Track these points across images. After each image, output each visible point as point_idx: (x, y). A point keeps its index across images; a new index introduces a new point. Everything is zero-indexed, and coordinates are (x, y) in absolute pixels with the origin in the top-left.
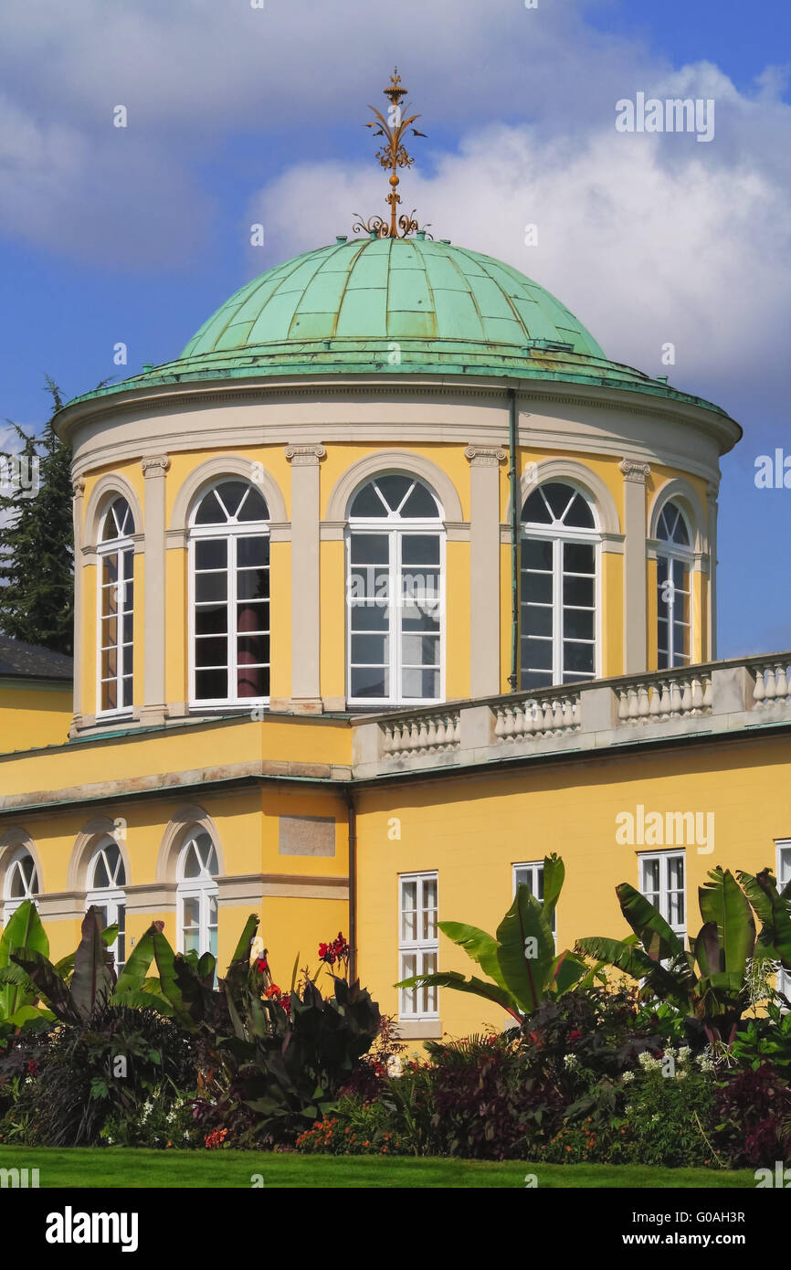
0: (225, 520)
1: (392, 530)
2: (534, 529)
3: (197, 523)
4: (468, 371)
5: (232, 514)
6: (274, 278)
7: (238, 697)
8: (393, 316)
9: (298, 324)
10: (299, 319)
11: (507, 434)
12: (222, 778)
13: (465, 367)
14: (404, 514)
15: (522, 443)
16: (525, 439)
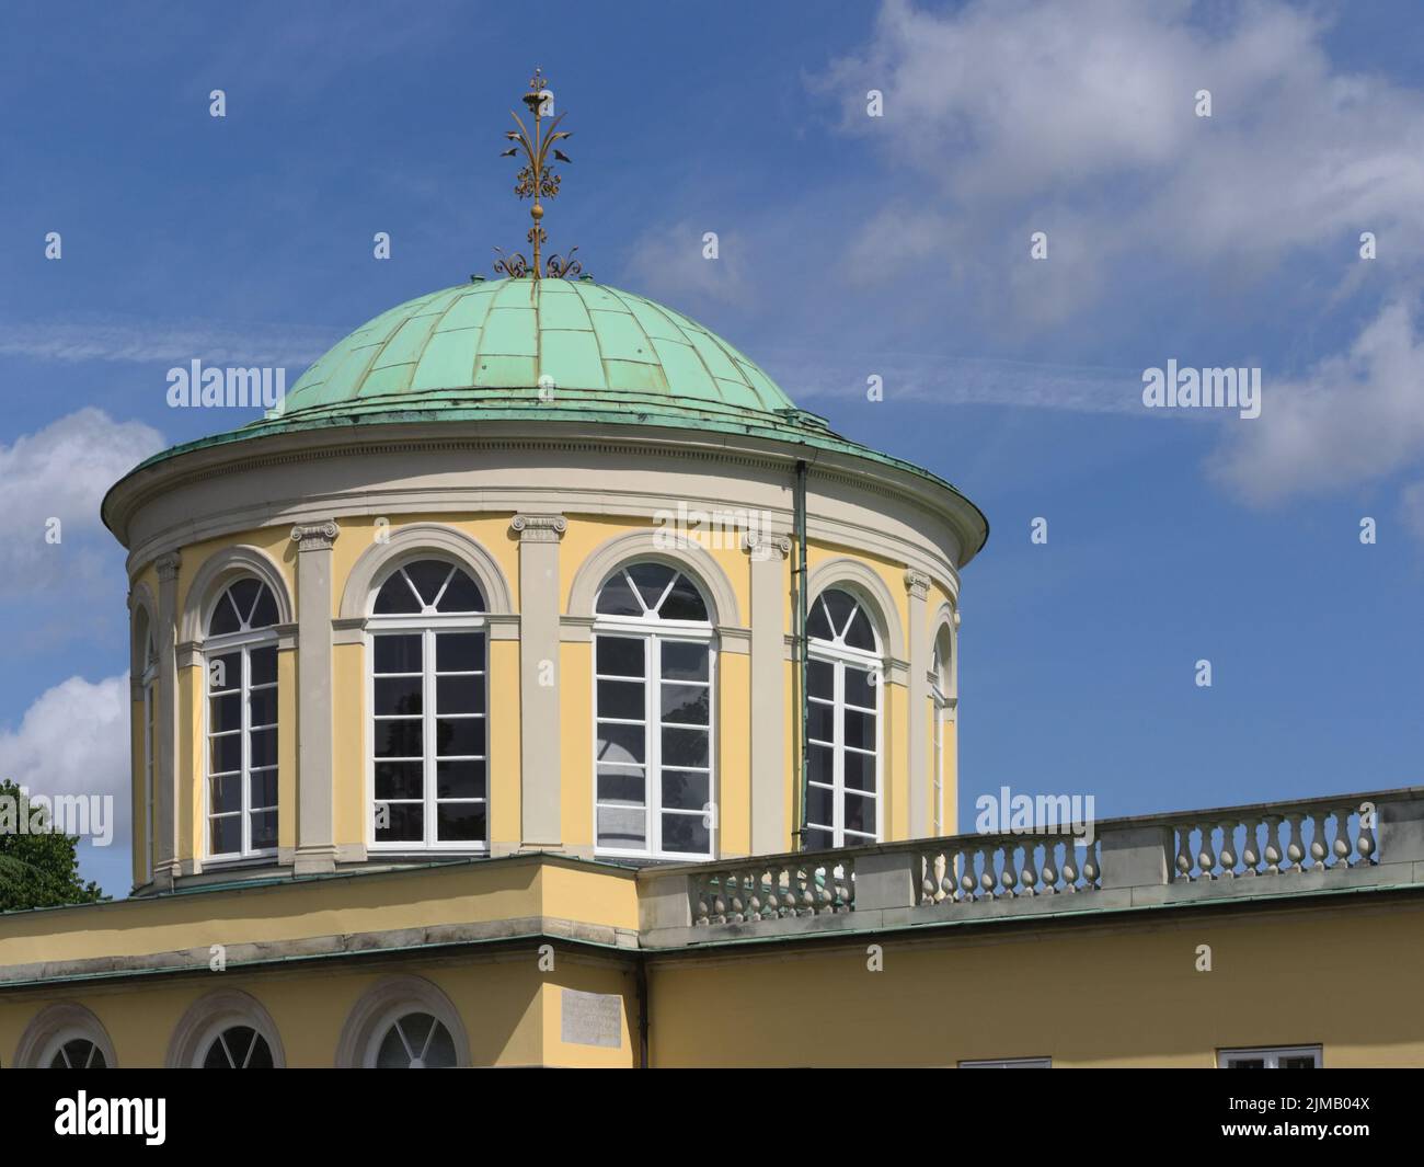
0: (419, 609)
1: (650, 634)
2: (818, 646)
3: (377, 610)
4: (752, 433)
5: (429, 602)
6: (418, 314)
7: (439, 839)
8: (611, 366)
9: (484, 368)
10: (485, 361)
11: (790, 519)
12: (461, 939)
13: (749, 427)
14: (664, 614)
15: (809, 533)
16: (814, 529)
